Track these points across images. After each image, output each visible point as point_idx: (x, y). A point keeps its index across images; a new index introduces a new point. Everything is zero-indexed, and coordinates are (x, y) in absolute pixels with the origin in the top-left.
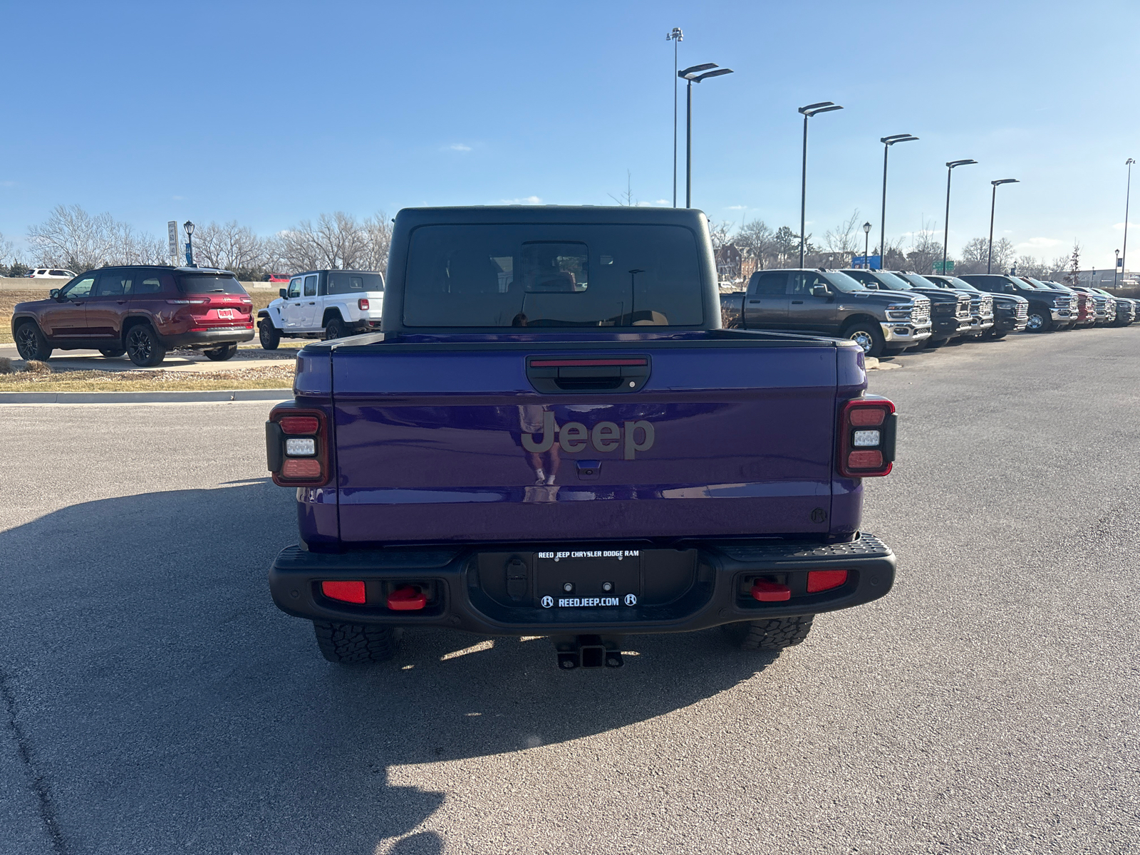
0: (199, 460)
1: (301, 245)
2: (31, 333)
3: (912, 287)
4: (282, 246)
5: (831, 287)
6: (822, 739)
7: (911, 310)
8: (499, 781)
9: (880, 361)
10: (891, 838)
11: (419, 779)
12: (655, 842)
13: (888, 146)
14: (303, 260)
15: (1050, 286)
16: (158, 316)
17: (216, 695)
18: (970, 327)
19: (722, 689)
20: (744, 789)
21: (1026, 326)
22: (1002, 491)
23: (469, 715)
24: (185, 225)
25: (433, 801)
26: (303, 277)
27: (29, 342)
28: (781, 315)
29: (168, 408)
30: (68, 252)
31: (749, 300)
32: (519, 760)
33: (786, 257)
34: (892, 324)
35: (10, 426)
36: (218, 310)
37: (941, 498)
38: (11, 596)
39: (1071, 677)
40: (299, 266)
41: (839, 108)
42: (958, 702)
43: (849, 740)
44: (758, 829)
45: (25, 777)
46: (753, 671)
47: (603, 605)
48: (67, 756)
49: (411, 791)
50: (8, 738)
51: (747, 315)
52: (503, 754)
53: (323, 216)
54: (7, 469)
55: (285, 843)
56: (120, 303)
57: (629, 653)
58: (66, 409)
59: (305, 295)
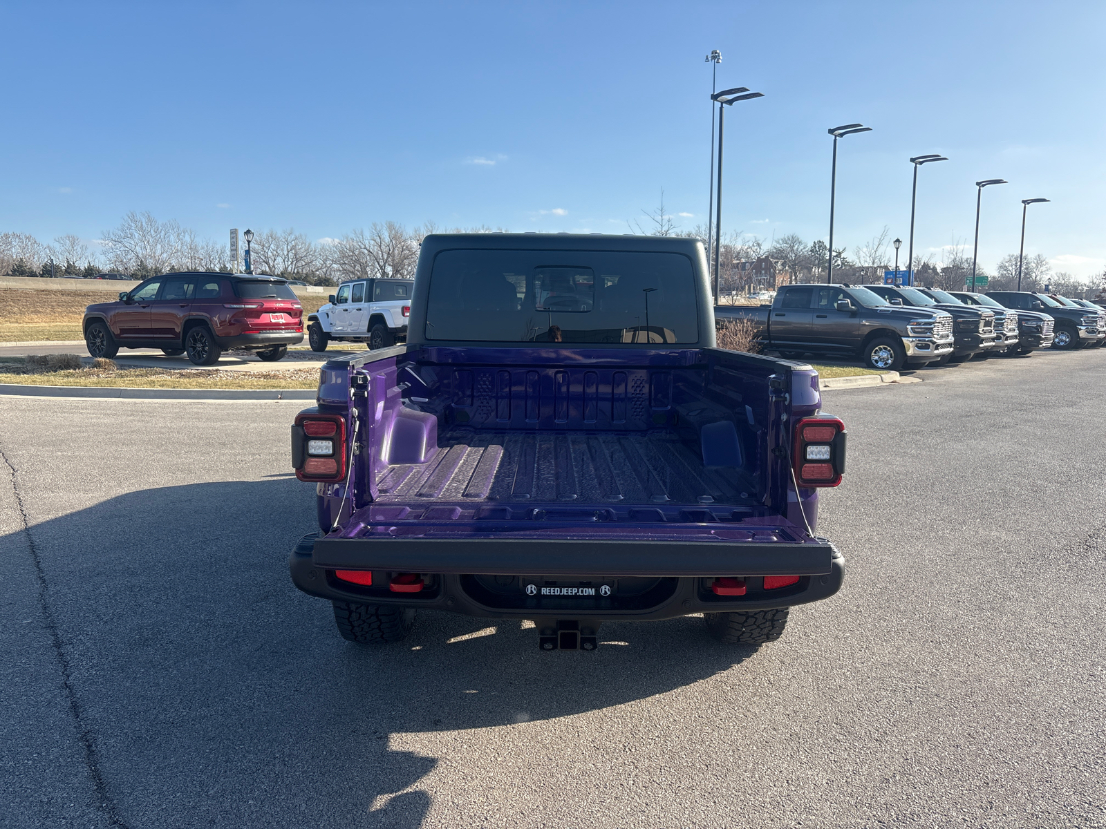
0: (245, 455)
1: (353, 252)
2: (100, 332)
3: (936, 304)
4: (335, 252)
5: (854, 302)
6: (786, 726)
7: (932, 326)
8: (487, 751)
9: (901, 375)
10: (834, 814)
11: (417, 746)
12: (620, 809)
13: (918, 165)
14: (355, 266)
15: (1080, 304)
16: (216, 319)
17: (245, 666)
18: (994, 344)
19: (700, 678)
20: (707, 766)
21: (1052, 343)
22: (999, 505)
23: (468, 692)
24: (245, 233)
25: (428, 764)
26: (351, 285)
27: (98, 340)
28: (807, 327)
29: (220, 405)
30: (138, 256)
31: (775, 313)
32: (508, 733)
33: (820, 270)
34: (914, 339)
35: (77, 418)
36: (271, 314)
37: (937, 509)
38: (70, 572)
39: (1030, 680)
40: (350, 272)
41: (868, 129)
42: (918, 699)
43: (810, 728)
44: (715, 802)
45: (74, 730)
46: (731, 664)
47: (580, 594)
48: (112, 713)
49: (408, 756)
50: (62, 696)
51: (773, 328)
52: (493, 727)
53: (375, 225)
54: (72, 458)
55: (295, 795)
56: (182, 307)
57: (620, 643)
58: (129, 403)
59: (353, 301)
